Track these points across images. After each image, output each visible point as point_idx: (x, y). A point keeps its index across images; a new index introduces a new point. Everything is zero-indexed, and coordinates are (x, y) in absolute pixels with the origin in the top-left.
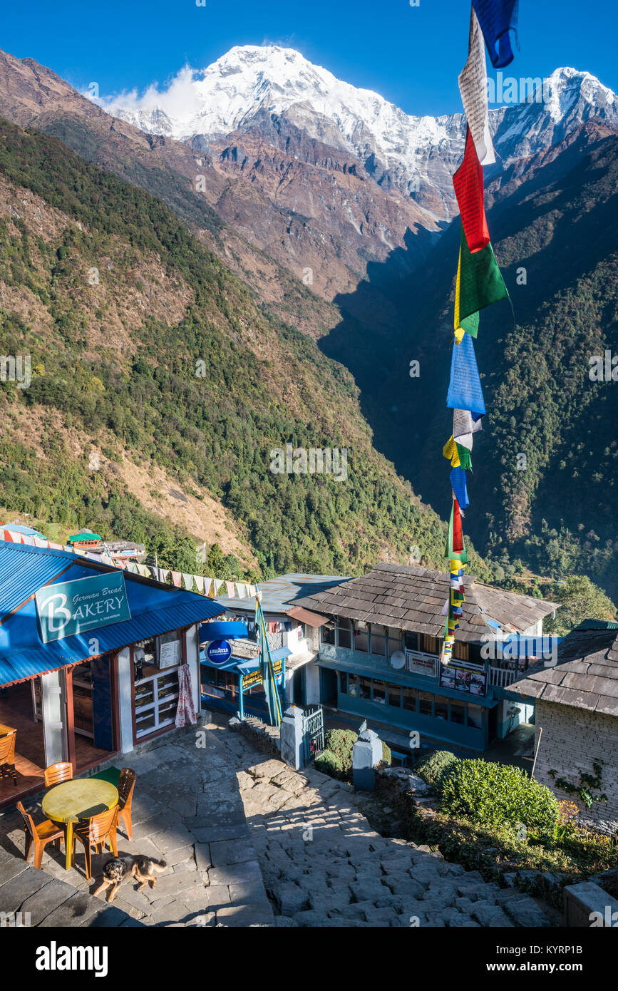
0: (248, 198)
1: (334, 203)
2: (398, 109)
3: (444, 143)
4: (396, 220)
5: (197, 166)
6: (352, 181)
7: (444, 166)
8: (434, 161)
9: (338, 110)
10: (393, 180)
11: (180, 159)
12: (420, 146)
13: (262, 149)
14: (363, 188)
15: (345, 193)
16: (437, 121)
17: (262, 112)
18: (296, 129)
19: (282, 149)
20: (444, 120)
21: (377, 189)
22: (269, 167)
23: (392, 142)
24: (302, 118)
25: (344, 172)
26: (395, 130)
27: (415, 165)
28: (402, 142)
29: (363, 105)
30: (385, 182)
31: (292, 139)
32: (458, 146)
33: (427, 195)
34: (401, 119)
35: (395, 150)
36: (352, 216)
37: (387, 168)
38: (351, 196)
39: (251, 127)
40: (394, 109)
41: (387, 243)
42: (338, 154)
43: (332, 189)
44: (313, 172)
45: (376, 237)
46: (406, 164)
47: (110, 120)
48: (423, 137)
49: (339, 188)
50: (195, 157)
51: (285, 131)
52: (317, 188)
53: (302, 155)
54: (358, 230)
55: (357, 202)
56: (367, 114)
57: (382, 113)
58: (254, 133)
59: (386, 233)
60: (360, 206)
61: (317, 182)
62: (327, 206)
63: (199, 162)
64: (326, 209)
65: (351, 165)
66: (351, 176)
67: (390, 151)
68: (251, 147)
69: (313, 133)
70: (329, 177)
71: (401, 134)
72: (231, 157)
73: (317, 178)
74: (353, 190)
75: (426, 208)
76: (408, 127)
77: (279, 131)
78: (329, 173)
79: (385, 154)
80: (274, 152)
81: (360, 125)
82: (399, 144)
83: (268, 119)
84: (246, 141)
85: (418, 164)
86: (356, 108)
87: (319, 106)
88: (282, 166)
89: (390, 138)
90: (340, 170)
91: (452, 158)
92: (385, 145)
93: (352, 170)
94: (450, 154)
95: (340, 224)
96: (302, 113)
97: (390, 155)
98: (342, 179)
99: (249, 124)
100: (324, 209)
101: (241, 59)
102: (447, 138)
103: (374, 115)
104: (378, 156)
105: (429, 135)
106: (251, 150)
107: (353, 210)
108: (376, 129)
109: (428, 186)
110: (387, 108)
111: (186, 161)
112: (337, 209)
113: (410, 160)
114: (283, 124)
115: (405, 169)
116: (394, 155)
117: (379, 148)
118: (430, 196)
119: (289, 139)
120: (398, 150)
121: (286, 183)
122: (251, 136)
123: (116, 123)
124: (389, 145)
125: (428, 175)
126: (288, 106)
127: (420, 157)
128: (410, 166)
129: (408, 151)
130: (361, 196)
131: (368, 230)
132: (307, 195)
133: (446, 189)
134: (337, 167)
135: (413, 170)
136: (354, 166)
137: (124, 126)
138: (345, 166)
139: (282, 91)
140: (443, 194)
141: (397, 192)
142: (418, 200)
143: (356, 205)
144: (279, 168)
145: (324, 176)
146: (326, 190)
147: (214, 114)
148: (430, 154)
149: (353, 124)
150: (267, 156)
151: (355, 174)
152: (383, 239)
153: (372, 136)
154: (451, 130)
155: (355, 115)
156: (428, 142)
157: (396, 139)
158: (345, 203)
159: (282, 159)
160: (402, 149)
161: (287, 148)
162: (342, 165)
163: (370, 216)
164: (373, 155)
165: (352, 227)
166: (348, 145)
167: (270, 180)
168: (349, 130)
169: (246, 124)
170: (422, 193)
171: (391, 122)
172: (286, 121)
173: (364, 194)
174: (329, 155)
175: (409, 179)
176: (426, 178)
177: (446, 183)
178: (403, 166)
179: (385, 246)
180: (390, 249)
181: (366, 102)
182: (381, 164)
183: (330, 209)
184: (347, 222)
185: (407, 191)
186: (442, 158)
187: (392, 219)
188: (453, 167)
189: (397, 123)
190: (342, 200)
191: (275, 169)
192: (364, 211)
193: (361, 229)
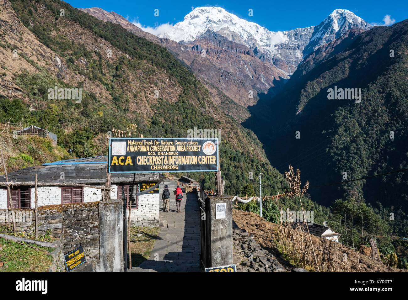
0: (204, 63)
1: (240, 66)
2: (266, 29)
3: (287, 42)
4: (268, 73)
5: (181, 50)
6: (248, 58)
7: (287, 51)
8: (283, 49)
9: (240, 30)
10: (266, 58)
11: (174, 48)
12: (277, 44)
13: (209, 45)
14: (253, 60)
15: (245, 63)
16: (283, 33)
17: (209, 31)
18: (223, 37)
19: (217, 45)
20: (287, 32)
21: (259, 61)
22: (212, 53)
23: (264, 42)
24: (225, 34)
25: (245, 54)
26: (265, 37)
29: (251, 28)
30: (262, 58)
31: (222, 41)
32: (293, 43)
33: (280, 63)
34: (267, 33)
35: (266, 45)
36: (248, 72)
37: (263, 53)
38: (248, 63)
39: (204, 37)
40: (264, 29)
42: (242, 47)
43: (239, 61)
44: (231, 54)
45: (260, 80)
46: (271, 51)
47: (144, 33)
49: (242, 60)
50: (180, 47)
51: (219, 38)
52: (233, 60)
53: (226, 47)
54: (252, 78)
55: (251, 66)
56: (253, 32)
57: (259, 31)
59: (264, 78)
60: (252, 67)
61: (233, 58)
62: (237, 68)
63: (182, 49)
65: (247, 51)
66: (248, 56)
67: (263, 46)
68: (204, 45)
69: (230, 39)
70: (238, 56)
71: (268, 39)
72: (195, 49)
73: (233, 57)
74: (249, 61)
75: (280, 69)
76: (271, 36)
77: (216, 38)
78: (238, 54)
79: (261, 47)
80: (214, 46)
81: (250, 36)
82: (267, 43)
83: (211, 33)
84: (202, 43)
85: (276, 51)
86: (248, 29)
87: (232, 29)
88: (218, 52)
89: (263, 41)
90: (243, 53)
91: (291, 48)
92: (261, 44)
93: (248, 53)
94: (290, 46)
95: (244, 75)
96: (225, 31)
97: (264, 47)
98: (243, 57)
99: (203, 36)
100: (236, 69)
101: (199, 12)
102: (288, 40)
103: (255, 32)
104: (258, 48)
106: (204, 46)
107: (249, 69)
108: (257, 37)
109: (281, 59)
110: (261, 29)
111: (177, 48)
112: (242, 69)
113: (272, 50)
114: (217, 35)
115: (270, 53)
116: (265, 47)
117: (259, 45)
118: (282, 64)
119: (220, 41)
120: (267, 45)
121: (219, 59)
122: (204, 40)
123: (147, 34)
124: (263, 44)
125: (281, 55)
126: (219, 29)
127: (276, 48)
128: (273, 52)
129: (271, 46)
131: (256, 77)
132: (229, 64)
133: (289, 60)
134: (241, 52)
135: (274, 53)
136: (249, 51)
137: (150, 35)
138: (245, 51)
139: (217, 24)
140: (288, 62)
141: (267, 62)
142: (277, 66)
143: (250, 67)
144: (216, 53)
145: (236, 55)
146: (237, 61)
147: (188, 34)
148: (281, 47)
149: (247, 36)
150: (211, 48)
151: (249, 55)
152: (263, 81)
153: (255, 40)
154: (290, 37)
155: (248, 32)
156: (280, 42)
157: (266, 41)
158: (245, 67)
159: (217, 49)
160: (269, 45)
161: (219, 45)
162: (243, 51)
163: (257, 72)
164: (256, 47)
165: (249, 76)
166: (245, 44)
167: (213, 58)
168: (245, 38)
169: (202, 36)
170: (278, 62)
171: (263, 34)
172: (219, 34)
173: (254, 63)
174: (237, 47)
175: (272, 57)
176: (280, 56)
177: (289, 58)
178: (269, 52)
179: (264, 84)
180: (266, 85)
181: (252, 27)
182: (260, 51)
183: (239, 69)
184: (247, 75)
185: (272, 62)
186: (286, 48)
187: (266, 73)
188: (291, 51)
189: (266, 35)
190: (244, 65)
191: (214, 53)
192: (254, 70)
193: (253, 77)
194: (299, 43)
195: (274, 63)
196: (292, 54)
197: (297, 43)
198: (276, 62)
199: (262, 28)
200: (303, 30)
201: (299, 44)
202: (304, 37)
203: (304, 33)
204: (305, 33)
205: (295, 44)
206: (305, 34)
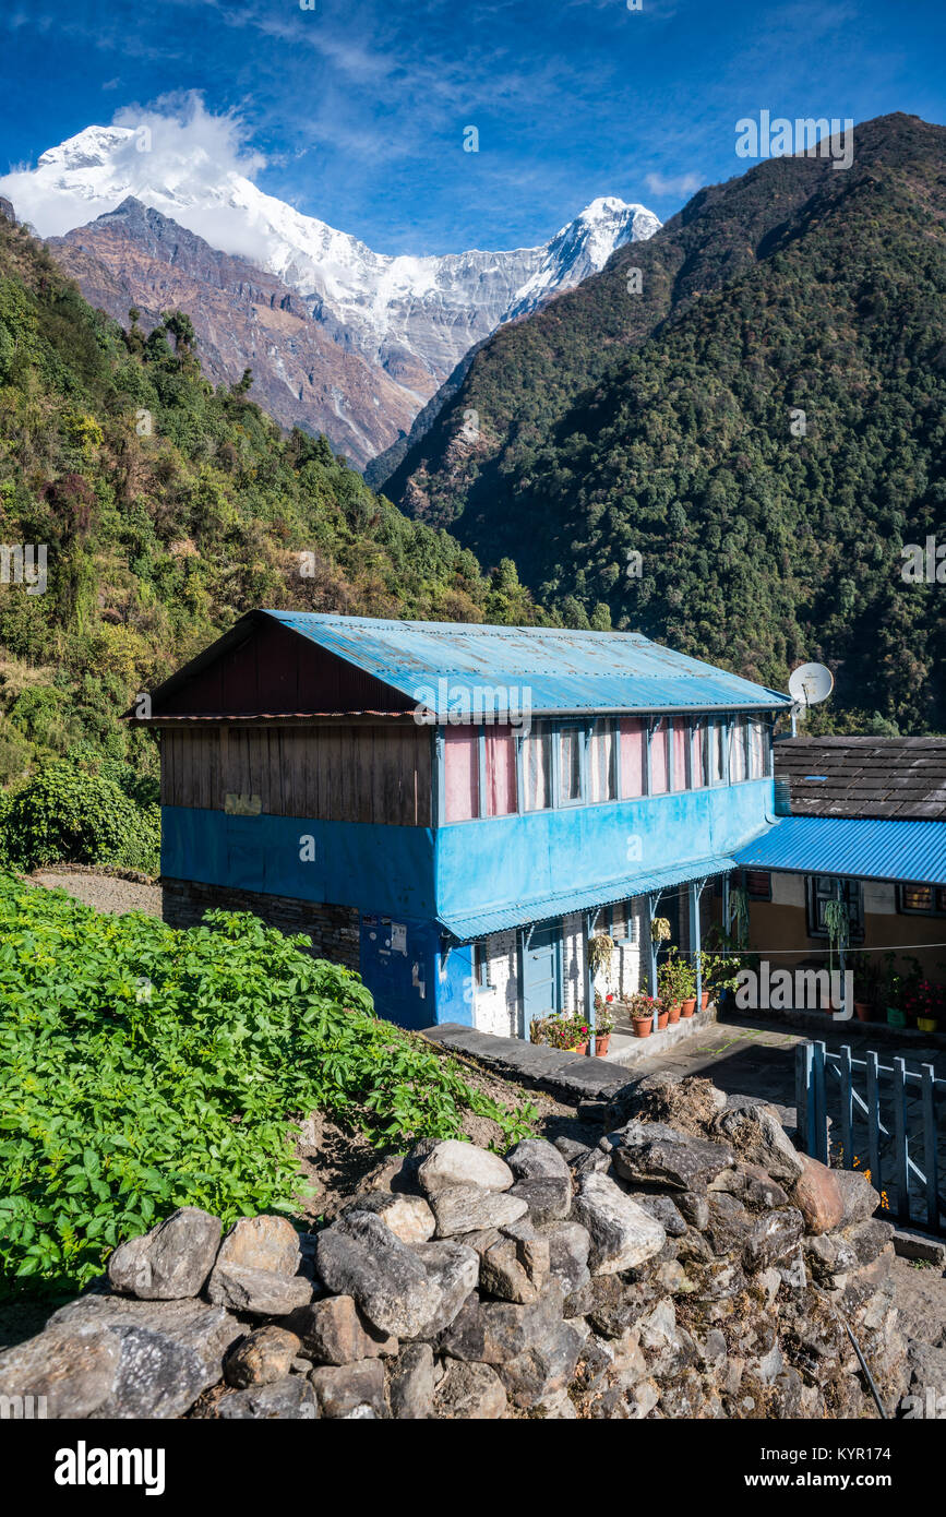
1: (253, 348)
2: (359, 243)
3: (431, 294)
4: (358, 385)
6: (284, 321)
7: (434, 327)
8: (418, 320)
10: (354, 342)
12: (395, 297)
13: (128, 255)
14: (302, 330)
15: (272, 336)
16: (421, 263)
17: (130, 206)
18: (188, 233)
19: (165, 260)
20: (434, 263)
21: (327, 339)
23: (353, 290)
25: (272, 306)
26: (356, 269)
27: (387, 323)
28: (366, 291)
29: (304, 234)
30: (341, 338)
31: (182, 248)
32: (453, 300)
33: (407, 367)
34: (364, 258)
35: (356, 300)
36: (284, 373)
38: (282, 341)
39: (110, 225)
40: (354, 243)
41: (344, 419)
42: (262, 279)
43: (248, 327)
44: (217, 297)
45: (326, 408)
46: (373, 321)
48: (400, 285)
49: (262, 327)
51: (171, 236)
52: (223, 320)
53: (199, 274)
54: (297, 395)
55: (294, 352)
56: (312, 246)
57: (334, 246)
58: (115, 231)
59: (342, 403)
60: (298, 358)
61: (224, 313)
62: (241, 350)
64: (240, 354)
65: (283, 296)
66: (284, 315)
67: (347, 301)
68: (108, 251)
70: (246, 308)
71: (365, 278)
73: (225, 307)
74: (287, 333)
75: (406, 386)
76: (375, 270)
77: (159, 235)
78: (246, 304)
79: (341, 306)
80: (149, 261)
82: (362, 293)
83: (140, 213)
84: (101, 242)
85: (393, 322)
86: (293, 234)
88: (162, 283)
89: (348, 283)
90: (264, 303)
91: (446, 317)
92: (339, 293)
93: (285, 304)
94: (442, 311)
95: (264, 380)
97: (348, 307)
98: (265, 315)
99: (108, 219)
100: (235, 355)
101: (102, 146)
102: (437, 288)
103: (320, 249)
104: (328, 304)
105: (407, 283)
106: (108, 255)
107: (286, 365)
108: (327, 268)
109: (409, 353)
110: (341, 241)
112: (257, 355)
113: (379, 320)
114: (166, 223)
115: (371, 328)
116: (355, 307)
117: (331, 298)
118: (413, 369)
119: (177, 247)
120: (360, 301)
122: (110, 235)
124: (347, 294)
125: (409, 338)
127: (395, 312)
128: (380, 325)
129: (376, 304)
130: (300, 342)
131: (312, 396)
133: (437, 361)
134: (260, 299)
135: (385, 331)
136: (288, 297)
138: (274, 296)
139: (171, 196)
140: (432, 366)
142: (394, 374)
143: (292, 356)
144: (158, 286)
145: (236, 305)
146: (240, 327)
148: (411, 309)
149: (289, 258)
150: (137, 267)
151: (290, 310)
152: (338, 413)
153: (319, 276)
154: (444, 277)
155: (291, 245)
156: (406, 292)
157: (357, 286)
158: (273, 352)
159: (164, 273)
160: (367, 301)
161: (173, 260)
162: (268, 295)
163: (316, 376)
164: (322, 303)
165: (284, 388)
169: (102, 220)
170: (399, 363)
171: (349, 261)
172: (172, 221)
173: (305, 340)
174: (244, 277)
175: (379, 344)
176: (405, 343)
177: (437, 352)
178: (369, 324)
179: (341, 422)
180: (349, 428)
181: (309, 228)
182: (334, 316)
183: (246, 355)
184: (279, 381)
185: (376, 360)
186: (430, 315)
187: (354, 384)
188: (447, 330)
189: (357, 263)
190: (269, 345)
191: (149, 287)
192: (305, 367)
193: (301, 394)
194: (475, 303)
195: (386, 365)
196: (449, 337)
197: (467, 304)
198: (392, 361)
199: (345, 236)
200: (487, 261)
201: (472, 306)
202: (491, 283)
203: (492, 270)
204: (496, 269)
205: (462, 306)
206: (496, 275)
